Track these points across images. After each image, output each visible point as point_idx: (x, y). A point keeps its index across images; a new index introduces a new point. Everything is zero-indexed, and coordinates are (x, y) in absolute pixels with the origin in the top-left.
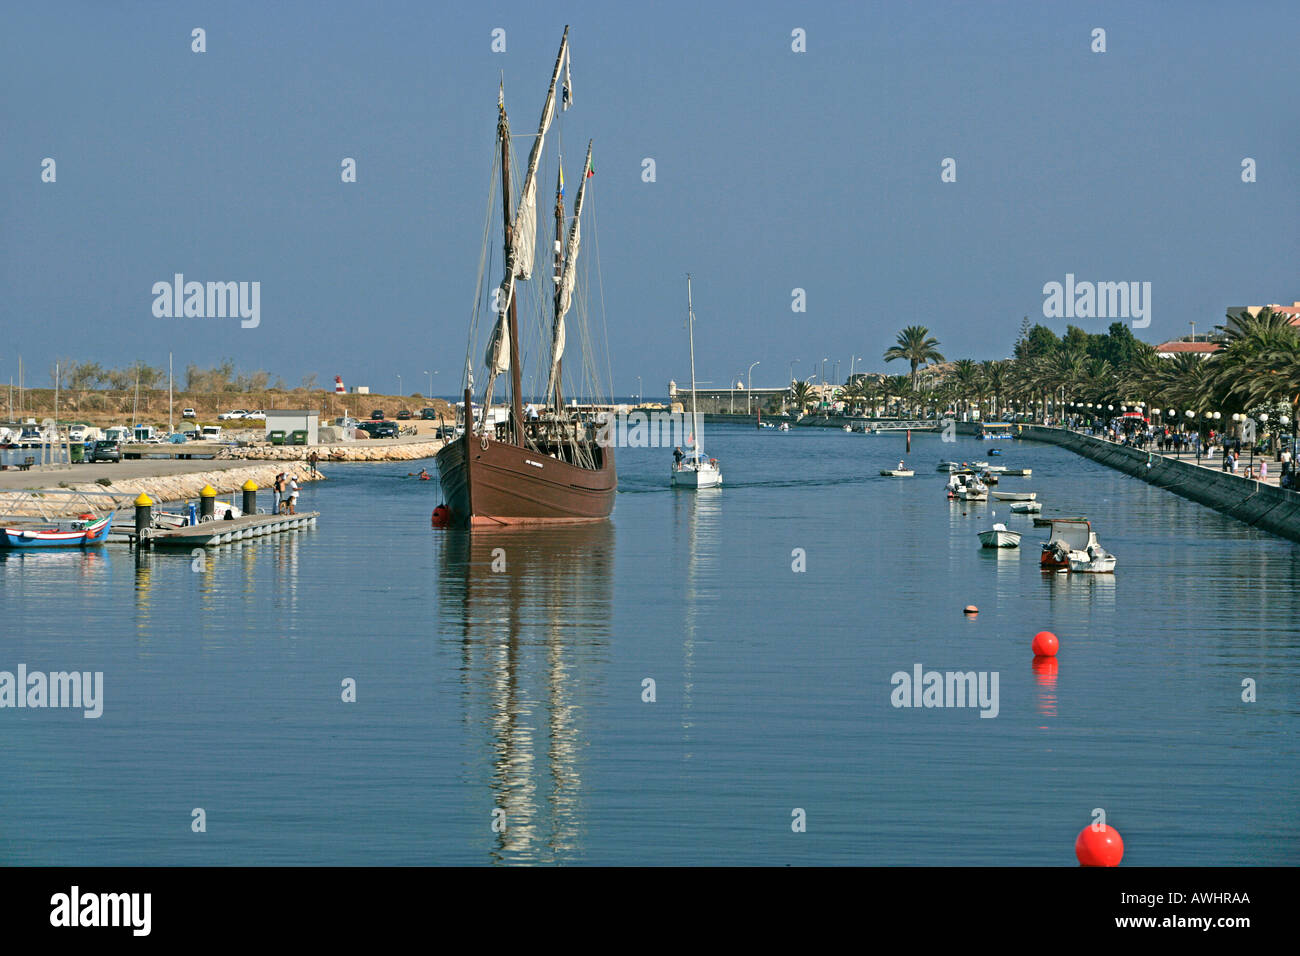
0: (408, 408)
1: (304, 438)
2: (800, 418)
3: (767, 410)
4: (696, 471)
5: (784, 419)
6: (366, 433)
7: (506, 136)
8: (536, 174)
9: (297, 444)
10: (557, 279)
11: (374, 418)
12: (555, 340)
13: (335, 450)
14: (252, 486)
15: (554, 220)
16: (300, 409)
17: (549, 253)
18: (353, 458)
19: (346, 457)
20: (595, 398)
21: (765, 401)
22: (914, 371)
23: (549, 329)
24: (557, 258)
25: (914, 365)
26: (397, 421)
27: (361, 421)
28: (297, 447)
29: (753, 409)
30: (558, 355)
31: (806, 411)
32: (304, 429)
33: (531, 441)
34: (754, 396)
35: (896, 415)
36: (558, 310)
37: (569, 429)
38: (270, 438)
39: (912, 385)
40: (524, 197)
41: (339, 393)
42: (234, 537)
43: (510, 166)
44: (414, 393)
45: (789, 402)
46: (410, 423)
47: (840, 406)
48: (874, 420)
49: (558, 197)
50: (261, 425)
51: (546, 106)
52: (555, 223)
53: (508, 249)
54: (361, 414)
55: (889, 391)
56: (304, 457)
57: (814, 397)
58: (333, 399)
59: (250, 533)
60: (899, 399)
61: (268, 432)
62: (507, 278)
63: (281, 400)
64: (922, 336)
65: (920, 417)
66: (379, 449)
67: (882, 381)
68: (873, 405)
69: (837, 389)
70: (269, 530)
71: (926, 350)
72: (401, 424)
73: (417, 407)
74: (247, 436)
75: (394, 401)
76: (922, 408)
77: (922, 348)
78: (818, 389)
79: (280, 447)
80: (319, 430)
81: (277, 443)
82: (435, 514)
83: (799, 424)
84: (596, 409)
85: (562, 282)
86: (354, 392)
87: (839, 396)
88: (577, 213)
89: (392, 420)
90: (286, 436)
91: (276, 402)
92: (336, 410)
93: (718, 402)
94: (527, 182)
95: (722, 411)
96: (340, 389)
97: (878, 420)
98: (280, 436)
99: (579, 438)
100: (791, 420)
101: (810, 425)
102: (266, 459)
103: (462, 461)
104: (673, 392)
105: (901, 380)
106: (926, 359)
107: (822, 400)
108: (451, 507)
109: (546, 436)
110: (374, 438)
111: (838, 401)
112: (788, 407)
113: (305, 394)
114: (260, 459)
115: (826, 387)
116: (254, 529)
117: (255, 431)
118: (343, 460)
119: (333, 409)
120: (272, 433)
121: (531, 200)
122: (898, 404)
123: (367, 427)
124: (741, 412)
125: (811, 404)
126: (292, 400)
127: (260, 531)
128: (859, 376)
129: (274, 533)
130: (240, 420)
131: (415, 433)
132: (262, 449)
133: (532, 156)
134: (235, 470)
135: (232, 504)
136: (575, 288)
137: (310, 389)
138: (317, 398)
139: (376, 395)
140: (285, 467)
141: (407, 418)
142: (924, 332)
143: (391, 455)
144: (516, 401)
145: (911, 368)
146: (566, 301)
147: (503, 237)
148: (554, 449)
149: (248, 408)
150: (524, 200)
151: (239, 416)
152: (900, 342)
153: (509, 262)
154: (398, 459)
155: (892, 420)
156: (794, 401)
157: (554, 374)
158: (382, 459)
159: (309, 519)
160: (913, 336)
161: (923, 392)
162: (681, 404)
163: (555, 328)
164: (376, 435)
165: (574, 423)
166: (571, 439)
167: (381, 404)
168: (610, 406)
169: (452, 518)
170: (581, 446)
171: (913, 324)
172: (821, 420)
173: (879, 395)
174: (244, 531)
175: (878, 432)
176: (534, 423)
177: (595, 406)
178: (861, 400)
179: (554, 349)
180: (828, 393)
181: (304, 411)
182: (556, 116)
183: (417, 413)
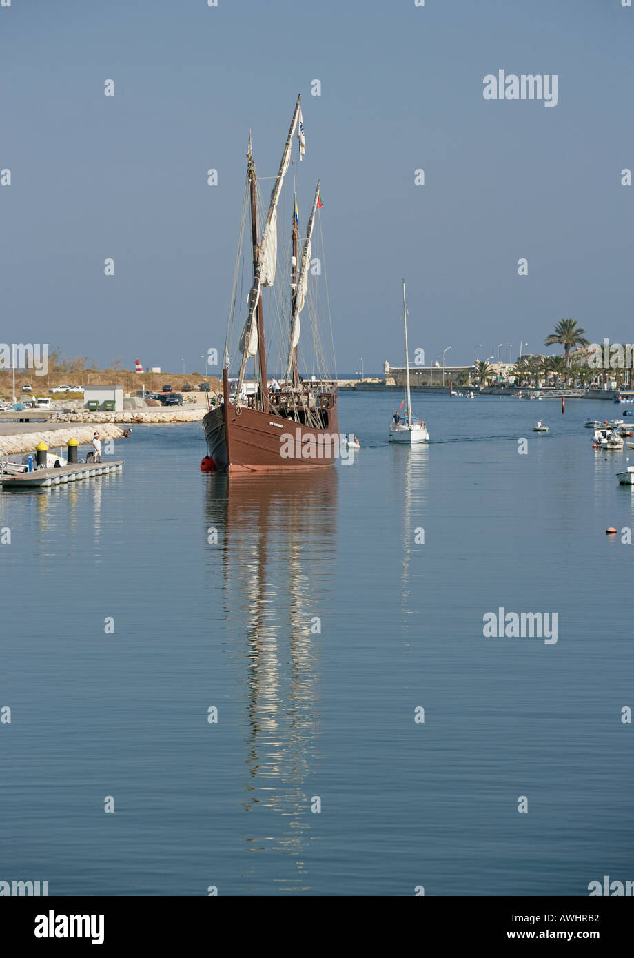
0: (190, 384)
1: (112, 406)
2: (482, 388)
3: (458, 382)
4: (410, 430)
5: (470, 389)
6: (159, 402)
7: (254, 179)
8: (277, 207)
9: (107, 410)
10: (294, 285)
11: (164, 391)
12: (292, 331)
13: (136, 415)
14: (74, 443)
15: (291, 241)
16: (110, 385)
17: (287, 267)
18: (150, 421)
19: (144, 420)
20: (323, 375)
21: (456, 376)
22: (567, 352)
23: (288, 324)
24: (294, 270)
25: (567, 348)
26: (182, 393)
27: (154, 393)
28: (108, 413)
29: (447, 382)
30: (295, 343)
31: (486, 383)
32: (113, 399)
33: (274, 408)
34: (447, 372)
35: (553, 385)
36: (294, 309)
37: (303, 398)
38: (87, 406)
39: (566, 363)
40: (268, 224)
41: (137, 372)
42: (62, 480)
43: (257, 201)
44: (194, 372)
45: (474, 377)
46: (191, 394)
47: (512, 379)
48: (537, 389)
49: (294, 224)
50: (80, 397)
51: (284, 155)
52: (292, 243)
53: (256, 263)
54: (155, 388)
55: (549, 368)
56: (113, 420)
57: (492, 373)
58: (134, 377)
59: (73, 477)
60: (556, 373)
61: (86, 402)
62: (255, 286)
63: (95, 378)
64: (573, 326)
65: (572, 387)
66: (167, 414)
67: (543, 360)
68: (537, 378)
69: (510, 366)
70: (87, 474)
71: (576, 337)
72: (185, 395)
73: (196, 382)
74: (70, 405)
75: (179, 378)
76: (573, 380)
77: (573, 336)
78: (495, 366)
79: (95, 413)
80: (124, 400)
81: (93, 410)
82: (203, 464)
83: (481, 393)
84: (324, 383)
85: (297, 288)
86: (150, 371)
87: (511, 372)
88: (308, 236)
89: (178, 392)
90: (99, 405)
91: (91, 380)
92: (136, 385)
93: (420, 377)
94: (270, 213)
95: (424, 384)
96: (139, 370)
97: (541, 389)
98: (95, 404)
99: (311, 406)
100: (476, 390)
101: (490, 394)
102: (85, 422)
103: (221, 423)
104: (387, 370)
105: (558, 360)
106: (577, 344)
107: (499, 376)
108: (214, 458)
109: (286, 404)
110: (165, 405)
111: (510, 376)
112: (473, 381)
113: (114, 374)
114: (80, 422)
115: (502, 365)
116: (76, 474)
117: (76, 401)
118: (142, 422)
119: (134, 384)
120: (89, 402)
121: (272, 227)
122: (555, 378)
123: (160, 398)
124: (438, 384)
125: (490, 378)
126: (103, 378)
127: (80, 476)
128: (526, 357)
129: (91, 477)
130: (65, 393)
131: (195, 402)
132: (81, 414)
133: (274, 193)
134: (62, 430)
135: (59, 456)
136: (307, 292)
137: (117, 370)
138: (122, 376)
139: (166, 374)
140: (99, 427)
141: (189, 391)
142: (575, 324)
143: (178, 418)
144: (263, 377)
145: (565, 351)
146: (300, 302)
147: (252, 254)
148: (292, 414)
149: (71, 383)
150: (267, 226)
151: (64, 390)
152: (557, 331)
153: (256, 273)
154: (183, 422)
155: (550, 389)
156: (477, 376)
157: (291, 357)
158: (170, 422)
159: (117, 466)
160: (566, 327)
161: (574, 369)
162: (393, 379)
163: (292, 323)
164: (167, 404)
165: (307, 394)
166: (305, 406)
167: (170, 380)
168: (334, 381)
169: (215, 466)
170: (312, 411)
171: (566, 318)
172: (498, 389)
173: (540, 371)
174: (69, 476)
175: (540, 399)
176: (277, 394)
177: (323, 381)
178: (527, 375)
179: (292, 338)
180: (503, 370)
181: (113, 386)
182: (292, 163)
183: (197, 387)
